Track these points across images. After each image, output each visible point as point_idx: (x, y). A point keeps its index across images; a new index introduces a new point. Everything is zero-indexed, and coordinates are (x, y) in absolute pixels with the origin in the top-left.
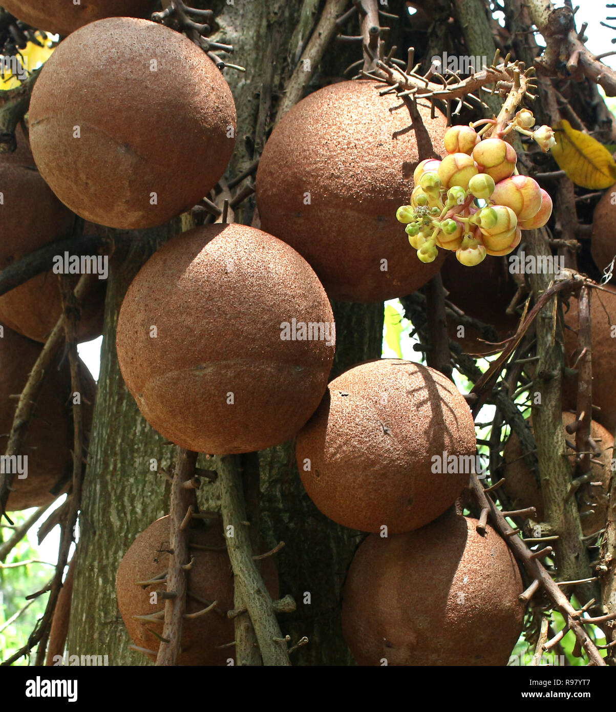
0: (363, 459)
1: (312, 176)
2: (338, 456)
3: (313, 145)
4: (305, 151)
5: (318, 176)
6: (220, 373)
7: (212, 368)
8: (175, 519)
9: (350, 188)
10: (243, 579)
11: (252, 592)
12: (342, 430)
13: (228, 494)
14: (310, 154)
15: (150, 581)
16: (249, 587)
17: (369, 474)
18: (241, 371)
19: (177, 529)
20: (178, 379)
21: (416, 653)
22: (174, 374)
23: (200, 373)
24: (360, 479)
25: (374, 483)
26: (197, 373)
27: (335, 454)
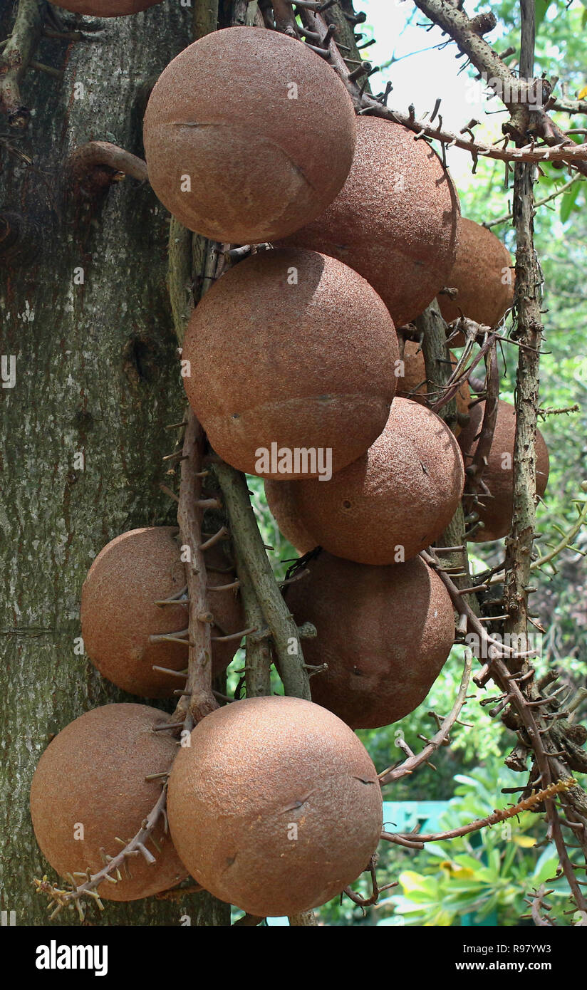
0: (406, 495)
1: (368, 211)
2: (380, 490)
3: (368, 181)
4: (359, 185)
5: (374, 213)
6: (343, 405)
7: (335, 400)
8: (193, 538)
9: (403, 230)
10: (274, 604)
11: (284, 618)
12: (385, 465)
13: (247, 517)
14: (365, 189)
15: (167, 601)
16: (280, 613)
17: (408, 510)
18: (360, 405)
19: (196, 549)
20: (301, 407)
21: (385, 681)
22: (298, 401)
23: (324, 404)
24: (399, 515)
25: (410, 519)
26: (321, 403)
27: (377, 488)
